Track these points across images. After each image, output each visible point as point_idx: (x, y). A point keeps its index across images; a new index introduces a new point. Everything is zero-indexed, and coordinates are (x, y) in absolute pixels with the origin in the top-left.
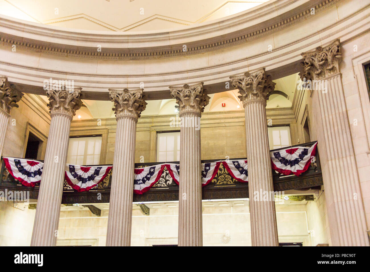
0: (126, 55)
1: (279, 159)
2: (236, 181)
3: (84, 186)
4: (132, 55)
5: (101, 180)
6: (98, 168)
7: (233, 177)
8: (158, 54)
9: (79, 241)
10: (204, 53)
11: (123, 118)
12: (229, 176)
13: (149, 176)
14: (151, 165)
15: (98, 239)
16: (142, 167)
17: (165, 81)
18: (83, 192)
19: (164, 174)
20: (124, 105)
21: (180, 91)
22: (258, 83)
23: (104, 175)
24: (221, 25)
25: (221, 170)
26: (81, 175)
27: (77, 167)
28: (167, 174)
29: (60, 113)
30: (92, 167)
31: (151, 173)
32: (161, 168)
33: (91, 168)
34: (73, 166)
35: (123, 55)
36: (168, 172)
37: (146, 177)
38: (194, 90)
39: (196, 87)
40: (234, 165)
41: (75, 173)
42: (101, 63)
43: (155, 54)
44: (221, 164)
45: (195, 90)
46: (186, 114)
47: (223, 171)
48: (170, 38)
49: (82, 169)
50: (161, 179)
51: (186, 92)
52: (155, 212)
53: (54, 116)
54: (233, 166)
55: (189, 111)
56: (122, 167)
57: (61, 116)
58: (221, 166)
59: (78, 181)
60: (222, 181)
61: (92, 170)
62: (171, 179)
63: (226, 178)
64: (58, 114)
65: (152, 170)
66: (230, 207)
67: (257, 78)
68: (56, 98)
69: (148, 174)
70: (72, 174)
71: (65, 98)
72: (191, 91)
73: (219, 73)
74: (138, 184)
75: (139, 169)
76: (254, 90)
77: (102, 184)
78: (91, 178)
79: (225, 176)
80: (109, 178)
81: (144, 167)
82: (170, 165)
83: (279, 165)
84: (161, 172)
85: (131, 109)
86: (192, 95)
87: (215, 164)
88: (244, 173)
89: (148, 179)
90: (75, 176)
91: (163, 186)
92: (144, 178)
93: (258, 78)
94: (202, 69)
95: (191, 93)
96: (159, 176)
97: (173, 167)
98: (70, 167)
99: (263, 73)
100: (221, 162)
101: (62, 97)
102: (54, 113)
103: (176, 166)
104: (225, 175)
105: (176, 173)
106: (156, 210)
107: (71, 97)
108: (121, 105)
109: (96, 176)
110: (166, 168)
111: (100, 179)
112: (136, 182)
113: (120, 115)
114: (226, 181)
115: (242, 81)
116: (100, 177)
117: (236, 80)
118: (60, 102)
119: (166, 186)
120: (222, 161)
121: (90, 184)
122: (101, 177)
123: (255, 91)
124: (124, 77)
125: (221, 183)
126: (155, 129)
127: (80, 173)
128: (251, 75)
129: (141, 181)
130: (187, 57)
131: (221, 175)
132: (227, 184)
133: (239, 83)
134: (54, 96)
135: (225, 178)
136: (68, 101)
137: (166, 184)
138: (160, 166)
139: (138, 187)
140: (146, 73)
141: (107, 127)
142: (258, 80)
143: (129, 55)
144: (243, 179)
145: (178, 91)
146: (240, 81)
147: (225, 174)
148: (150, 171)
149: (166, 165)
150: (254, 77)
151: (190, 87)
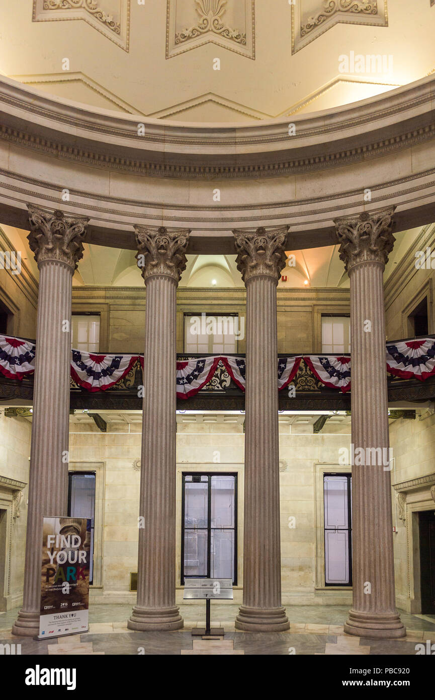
0: (158, 167)
1: (393, 356)
2: (323, 385)
3: (96, 383)
4: (168, 168)
5: (122, 376)
6: (116, 357)
7: (318, 379)
8: (212, 170)
9: (78, 465)
10: (288, 177)
11: (158, 278)
12: (312, 379)
13: (196, 373)
14: (198, 358)
15: (106, 462)
16: (185, 360)
17: (224, 220)
18: (96, 393)
19: (218, 372)
20: (160, 256)
21: (250, 239)
22: (379, 232)
23: (126, 369)
24: (327, 122)
25: (301, 370)
26: (92, 366)
27: (84, 354)
28: (222, 372)
29: (55, 259)
30: (108, 355)
31: (199, 369)
32: (214, 362)
33: (105, 356)
34: (79, 353)
35: (153, 166)
36: (224, 368)
37: (192, 374)
38: (273, 238)
39: (276, 235)
40: (321, 363)
41: (83, 363)
42: (115, 177)
43: (207, 170)
44: (302, 360)
45: (275, 239)
46: (258, 279)
47: (304, 372)
48: (237, 141)
49: (92, 357)
50: (214, 378)
51: (259, 241)
52: (185, 429)
53: (45, 265)
54: (319, 364)
55: (263, 273)
56: (160, 357)
57: (57, 265)
58: (302, 365)
59: (87, 376)
60: (303, 386)
61: (108, 360)
62: (228, 379)
63: (308, 381)
64: (52, 262)
65: (201, 365)
66: (288, 425)
67: (378, 224)
68: (46, 231)
69: (195, 370)
70: (77, 364)
71: (62, 233)
72: (268, 240)
73: (314, 212)
74: (181, 384)
75: (181, 361)
76: (371, 244)
77: (123, 383)
78: (107, 372)
79: (306, 379)
80: (134, 374)
81: (188, 359)
82: (227, 358)
83: (394, 364)
84: (214, 368)
85: (171, 264)
86: (270, 246)
87: (293, 361)
88: (335, 375)
89: (196, 377)
90: (83, 366)
91: (216, 388)
92: (189, 376)
93: (381, 223)
94: (285, 203)
95: (267, 243)
96: (211, 374)
97: (231, 361)
98: (73, 353)
99: (391, 215)
100: (302, 358)
101: (58, 232)
102: (45, 258)
103: (236, 360)
104: (306, 377)
105: (236, 370)
106: (186, 425)
107: (71, 234)
108: (155, 257)
109: (114, 370)
110: (220, 362)
111: (121, 373)
112: (178, 381)
113: (154, 273)
114: (308, 386)
115: (352, 228)
116: (119, 372)
117: (344, 226)
118: (55, 241)
119: (221, 388)
120: (304, 357)
121: (106, 381)
122: (122, 371)
123: (373, 246)
124: (156, 206)
125: (301, 388)
126: (181, 309)
127: (90, 363)
128: (370, 217)
129: (185, 381)
130: (261, 181)
131: (301, 376)
132: (309, 390)
133: (349, 230)
134: (42, 229)
135: (306, 381)
136: (66, 239)
137: (221, 386)
138: (212, 358)
139: (181, 389)
140: (191, 203)
141: (108, 301)
142: (381, 227)
143: (163, 168)
144: (334, 384)
145: (246, 239)
146: (349, 228)
147: (306, 375)
148: (198, 366)
149: (221, 358)
150: (374, 223)
151: (266, 234)
